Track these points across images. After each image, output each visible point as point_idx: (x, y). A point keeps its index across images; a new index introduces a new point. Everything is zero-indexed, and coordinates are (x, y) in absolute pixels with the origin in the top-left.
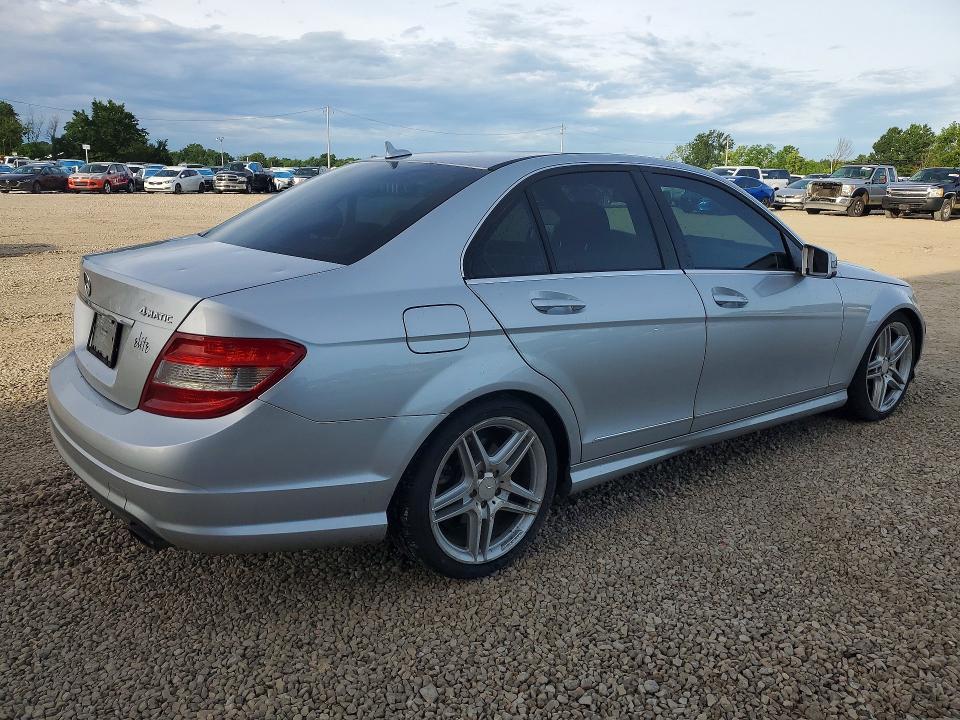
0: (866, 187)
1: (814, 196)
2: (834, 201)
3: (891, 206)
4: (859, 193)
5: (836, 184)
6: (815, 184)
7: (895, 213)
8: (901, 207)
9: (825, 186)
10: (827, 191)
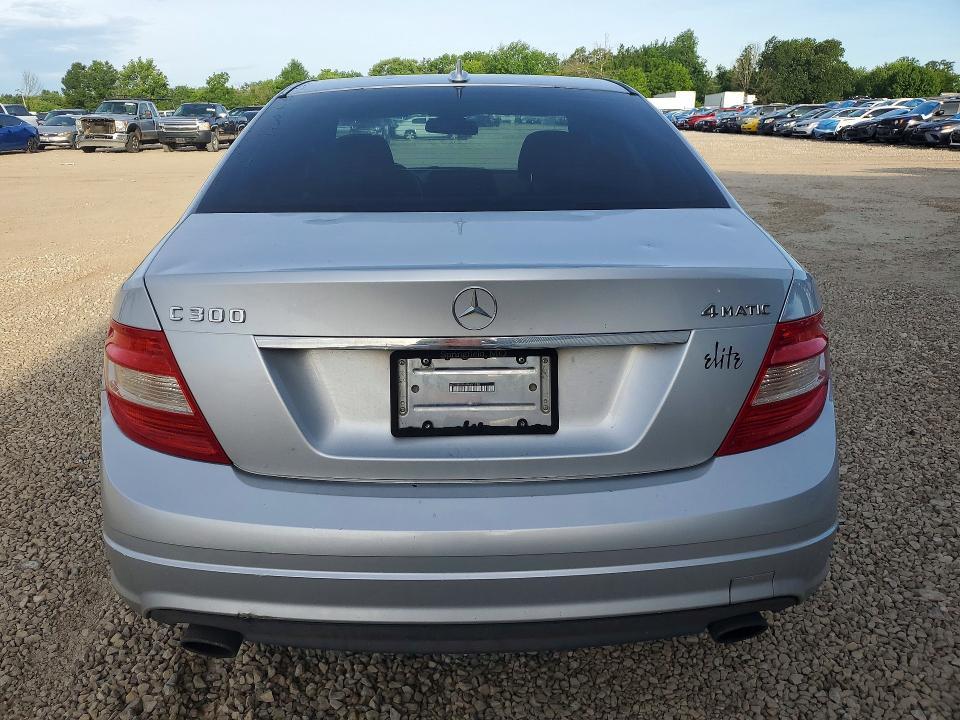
0: (136, 122)
1: (86, 133)
2: (112, 138)
3: (168, 140)
4: (132, 128)
5: (107, 120)
6: (84, 120)
7: (173, 146)
8: (178, 141)
9: (96, 122)
10: (100, 128)
